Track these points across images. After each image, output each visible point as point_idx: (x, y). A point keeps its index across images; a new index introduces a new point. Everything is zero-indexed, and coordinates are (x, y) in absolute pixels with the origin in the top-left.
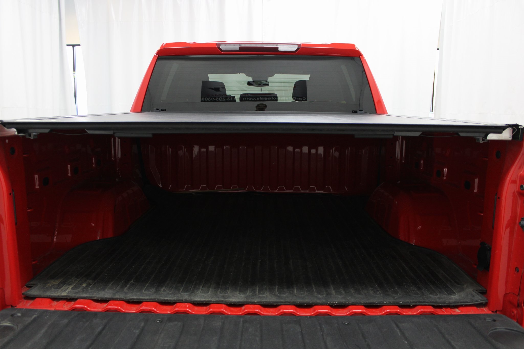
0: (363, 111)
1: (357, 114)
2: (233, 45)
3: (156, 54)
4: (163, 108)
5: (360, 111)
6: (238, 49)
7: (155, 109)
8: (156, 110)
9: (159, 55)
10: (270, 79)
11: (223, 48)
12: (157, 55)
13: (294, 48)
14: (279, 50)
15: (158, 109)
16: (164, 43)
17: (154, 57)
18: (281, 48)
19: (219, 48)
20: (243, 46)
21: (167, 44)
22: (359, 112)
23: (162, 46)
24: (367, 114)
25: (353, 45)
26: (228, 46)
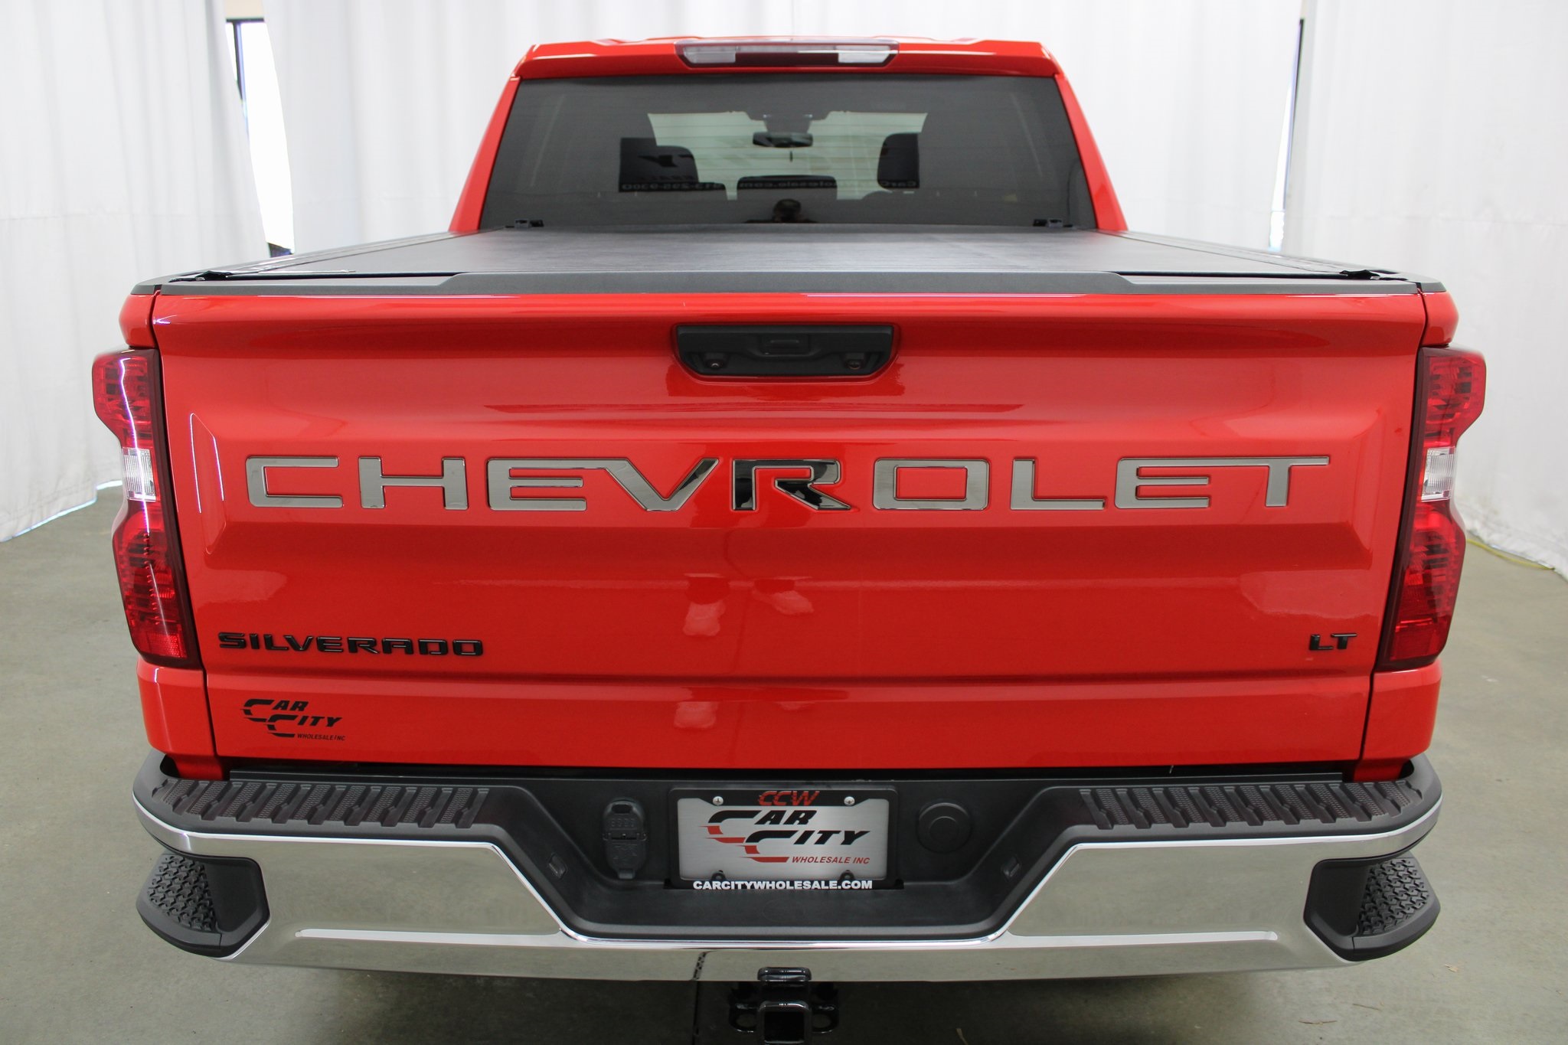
0: (1060, 221)
1: (1045, 232)
2: (717, 48)
3: (513, 75)
4: (536, 218)
5: (1053, 221)
6: (733, 59)
7: (517, 222)
8: (519, 224)
9: (524, 78)
10: (816, 129)
11: (692, 56)
12: (517, 76)
13: (880, 55)
14: (841, 59)
15: (524, 222)
16: (533, 47)
17: (510, 83)
18: (846, 56)
19: (683, 58)
20: (745, 50)
21: (544, 49)
22: (1050, 225)
23: (530, 53)
24: (1071, 231)
25: (1037, 46)
26: (705, 50)
